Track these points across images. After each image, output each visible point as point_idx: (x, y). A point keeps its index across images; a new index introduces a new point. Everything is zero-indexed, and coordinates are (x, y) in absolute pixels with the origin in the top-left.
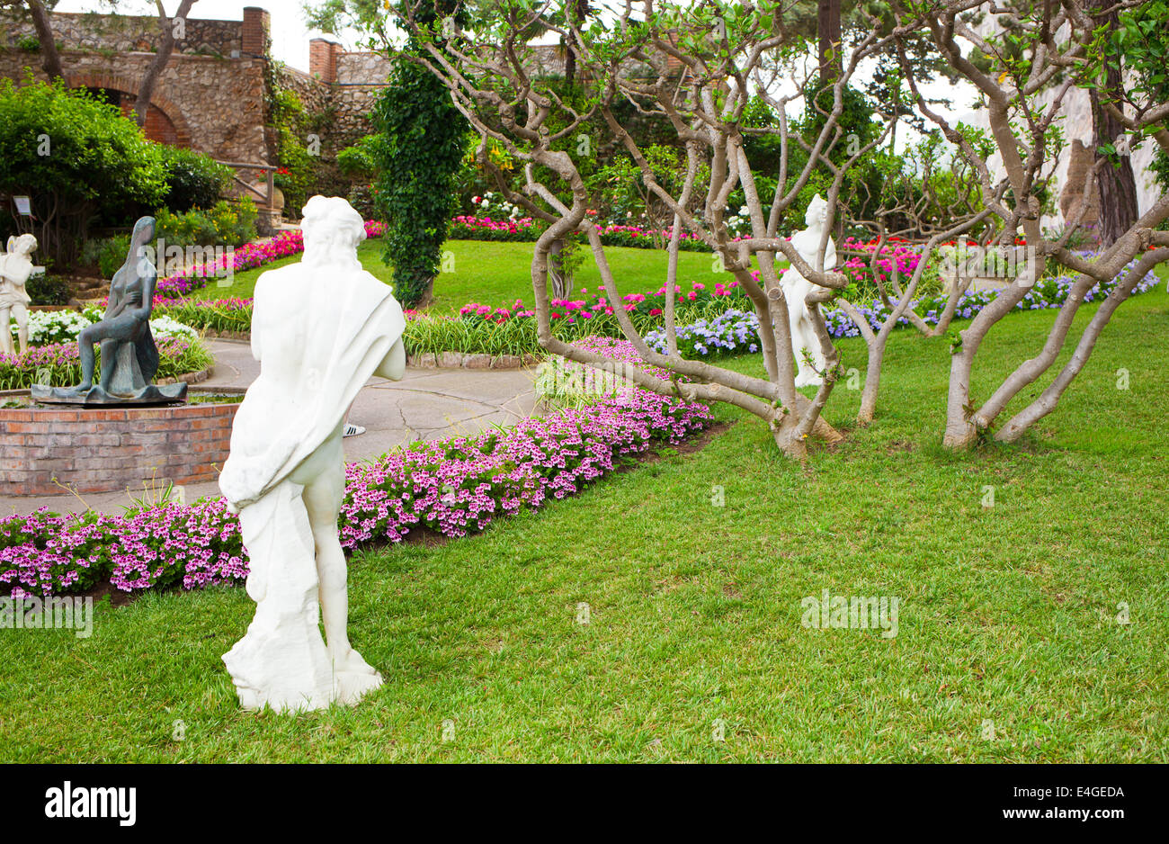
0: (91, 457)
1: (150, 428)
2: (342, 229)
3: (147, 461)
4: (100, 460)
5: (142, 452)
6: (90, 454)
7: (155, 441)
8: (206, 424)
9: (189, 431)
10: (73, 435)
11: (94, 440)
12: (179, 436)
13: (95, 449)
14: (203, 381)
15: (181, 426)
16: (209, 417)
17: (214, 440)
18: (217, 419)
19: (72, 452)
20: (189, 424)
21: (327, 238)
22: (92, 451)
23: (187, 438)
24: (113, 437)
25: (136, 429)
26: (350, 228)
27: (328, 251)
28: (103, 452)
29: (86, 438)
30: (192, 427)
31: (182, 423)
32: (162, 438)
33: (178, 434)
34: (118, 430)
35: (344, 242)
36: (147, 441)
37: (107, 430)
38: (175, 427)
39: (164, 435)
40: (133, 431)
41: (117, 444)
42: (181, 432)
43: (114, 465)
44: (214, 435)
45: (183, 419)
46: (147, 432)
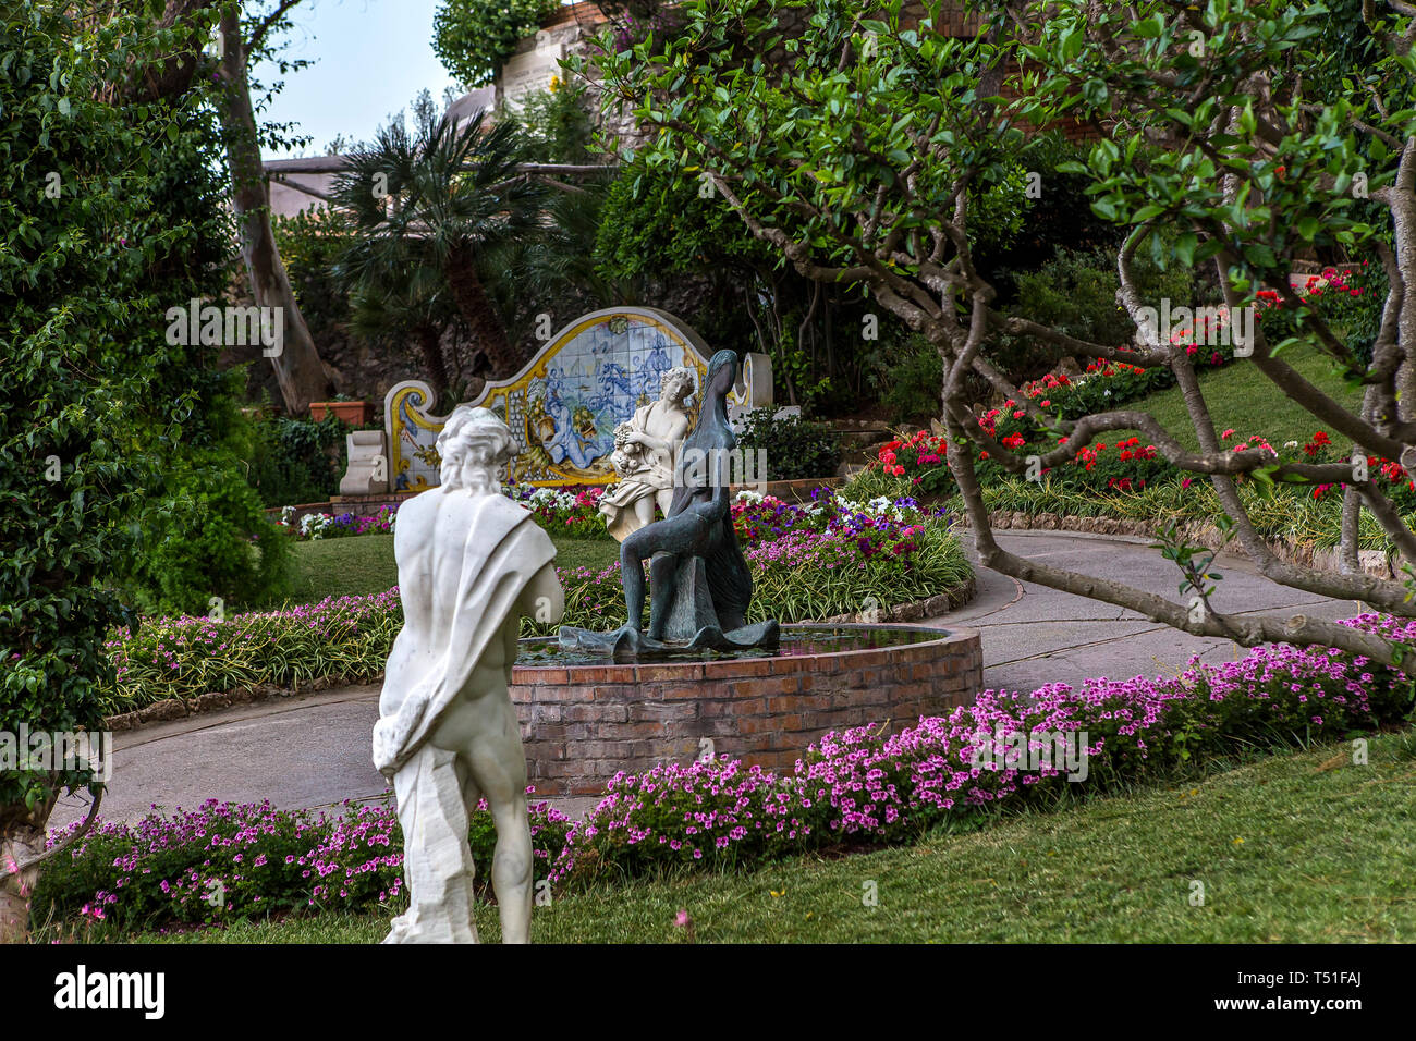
0: (589, 739)
1: (670, 694)
2: (472, 447)
3: (668, 746)
4: (600, 744)
5: (660, 733)
6: (586, 734)
7: (678, 716)
8: (759, 688)
9: (732, 700)
10: (563, 704)
11: (591, 713)
12: (716, 707)
13: (592, 726)
14: (941, 614)
15: (719, 691)
16: (763, 677)
17: (774, 715)
18: (777, 681)
19: (563, 731)
20: (731, 688)
21: (457, 459)
22: (589, 730)
23: (729, 710)
24: (617, 709)
25: (650, 695)
26: (484, 445)
27: (458, 474)
28: (605, 732)
29: (581, 710)
30: (737, 694)
31: (719, 686)
32: (689, 710)
33: (714, 705)
34: (626, 699)
35: (476, 462)
36: (668, 715)
37: (608, 696)
38: (709, 694)
39: (691, 705)
40: (646, 699)
41: (623, 719)
42: (718, 701)
43: (621, 752)
44: (772, 707)
45: (720, 680)
46: (666, 701)
